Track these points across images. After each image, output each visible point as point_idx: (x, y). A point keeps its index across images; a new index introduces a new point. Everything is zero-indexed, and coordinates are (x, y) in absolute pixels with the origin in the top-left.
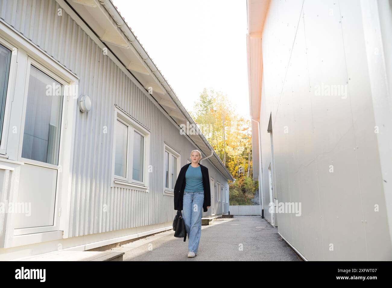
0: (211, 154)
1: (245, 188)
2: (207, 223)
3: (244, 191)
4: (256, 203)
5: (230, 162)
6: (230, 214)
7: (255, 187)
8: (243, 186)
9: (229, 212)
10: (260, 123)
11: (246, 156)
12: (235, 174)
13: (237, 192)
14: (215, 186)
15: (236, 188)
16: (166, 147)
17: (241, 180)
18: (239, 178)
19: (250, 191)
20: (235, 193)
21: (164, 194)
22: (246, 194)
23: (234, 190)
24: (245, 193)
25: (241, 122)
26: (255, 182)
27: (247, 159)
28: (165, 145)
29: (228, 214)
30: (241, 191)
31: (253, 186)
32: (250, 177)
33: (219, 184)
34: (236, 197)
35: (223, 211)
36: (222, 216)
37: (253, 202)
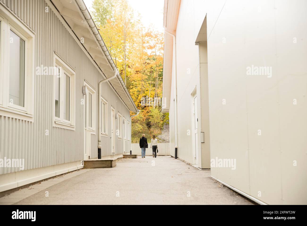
0: (114, 75)
1: (150, 122)
2: (110, 165)
3: (149, 125)
4: (164, 141)
5: (132, 88)
6: (132, 154)
7: (163, 121)
8: (148, 119)
9: (131, 151)
10: (176, 37)
11: (153, 82)
12: (138, 105)
13: (141, 127)
14: (116, 118)
15: (139, 122)
16: (56, 59)
17: (145, 111)
18: (142, 109)
19: (157, 125)
20: (138, 127)
21: (54, 125)
22: (152, 129)
23: (137, 124)
24: (150, 127)
25: (147, 38)
26: (163, 114)
27: (154, 86)
28: (55, 56)
29: (129, 154)
30: (145, 126)
31: (160, 119)
32: (157, 108)
33: (121, 116)
34: (139, 132)
35: (124, 151)
36: (123, 156)
37: (160, 139)
